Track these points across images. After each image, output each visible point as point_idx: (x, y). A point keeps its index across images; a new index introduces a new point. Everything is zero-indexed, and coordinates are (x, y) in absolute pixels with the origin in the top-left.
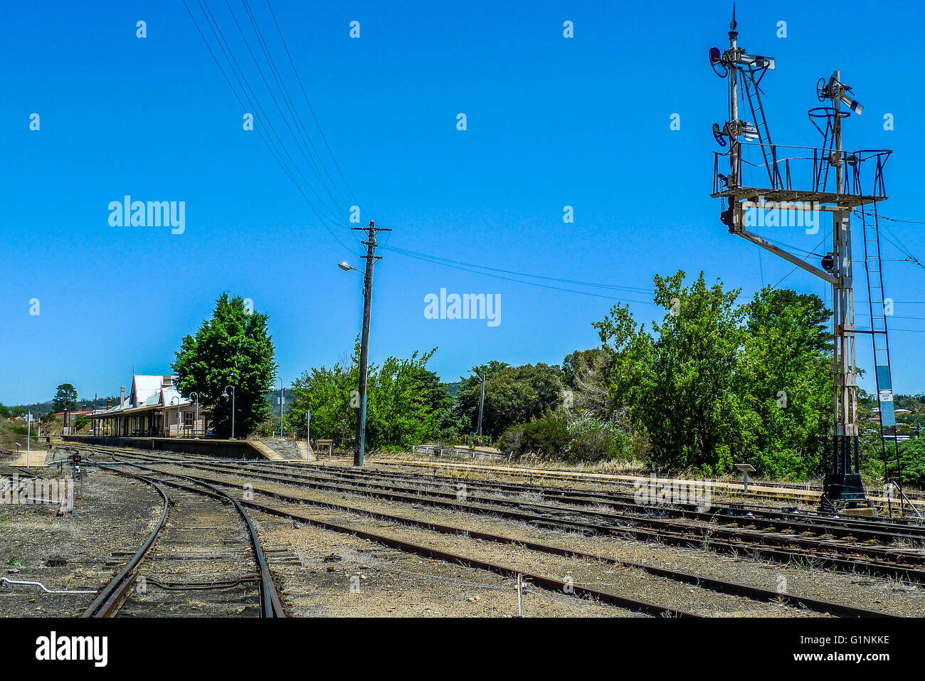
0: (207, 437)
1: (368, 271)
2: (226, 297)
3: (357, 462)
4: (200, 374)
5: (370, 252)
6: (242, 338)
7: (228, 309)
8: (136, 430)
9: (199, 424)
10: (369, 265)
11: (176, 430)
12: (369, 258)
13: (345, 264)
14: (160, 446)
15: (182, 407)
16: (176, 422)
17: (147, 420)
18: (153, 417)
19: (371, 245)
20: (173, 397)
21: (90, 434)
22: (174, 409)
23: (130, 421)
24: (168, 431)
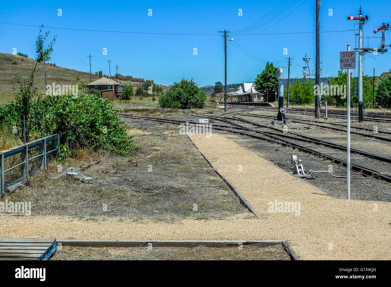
0: (264, 102)
1: (289, 67)
2: (268, 63)
3: (287, 107)
4: (261, 85)
5: (289, 64)
6: (272, 75)
7: (269, 66)
8: (245, 100)
9: (262, 98)
10: (289, 66)
11: (256, 100)
12: (289, 65)
13: (284, 66)
14: (251, 104)
15: (257, 94)
16: (256, 98)
17: (248, 97)
18: (249, 96)
19: (289, 62)
20: (254, 91)
21: (230, 101)
22: (255, 94)
23: (243, 97)
24: (254, 100)
